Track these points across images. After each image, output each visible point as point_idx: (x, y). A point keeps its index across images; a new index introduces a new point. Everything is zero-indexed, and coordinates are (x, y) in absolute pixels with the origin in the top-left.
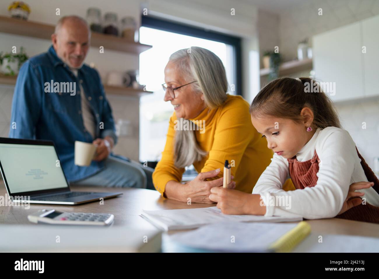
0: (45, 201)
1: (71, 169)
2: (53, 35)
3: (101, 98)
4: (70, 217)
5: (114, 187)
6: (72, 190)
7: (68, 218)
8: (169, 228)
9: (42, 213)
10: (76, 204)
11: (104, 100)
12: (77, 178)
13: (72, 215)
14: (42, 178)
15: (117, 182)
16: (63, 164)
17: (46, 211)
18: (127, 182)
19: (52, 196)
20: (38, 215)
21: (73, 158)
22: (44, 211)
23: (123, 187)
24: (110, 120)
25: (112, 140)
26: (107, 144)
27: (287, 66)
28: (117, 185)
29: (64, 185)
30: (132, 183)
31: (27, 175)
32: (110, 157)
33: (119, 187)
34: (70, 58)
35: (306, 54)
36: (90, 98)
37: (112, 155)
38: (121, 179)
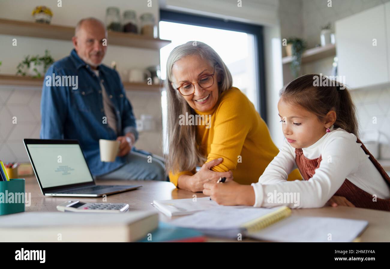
0: (72, 193)
1: (97, 164)
2: (73, 38)
3: (122, 96)
4: (91, 207)
5: (136, 180)
6: (97, 184)
7: (90, 207)
8: (172, 214)
9: (68, 204)
10: (99, 196)
11: (125, 98)
12: (102, 172)
13: (94, 205)
14: (70, 173)
15: (139, 175)
16: (88, 160)
17: (72, 202)
18: (149, 175)
19: (79, 190)
20: (65, 205)
21: (98, 154)
22: (70, 203)
23: (145, 179)
24: (132, 117)
25: (133, 136)
26: (129, 140)
27: (310, 53)
28: (139, 178)
29: (90, 179)
30: (153, 176)
31: (56, 171)
32: (132, 152)
33: (141, 180)
34: (90, 56)
35: (329, 40)
36: (111, 96)
37: (134, 150)
38: (143, 173)
